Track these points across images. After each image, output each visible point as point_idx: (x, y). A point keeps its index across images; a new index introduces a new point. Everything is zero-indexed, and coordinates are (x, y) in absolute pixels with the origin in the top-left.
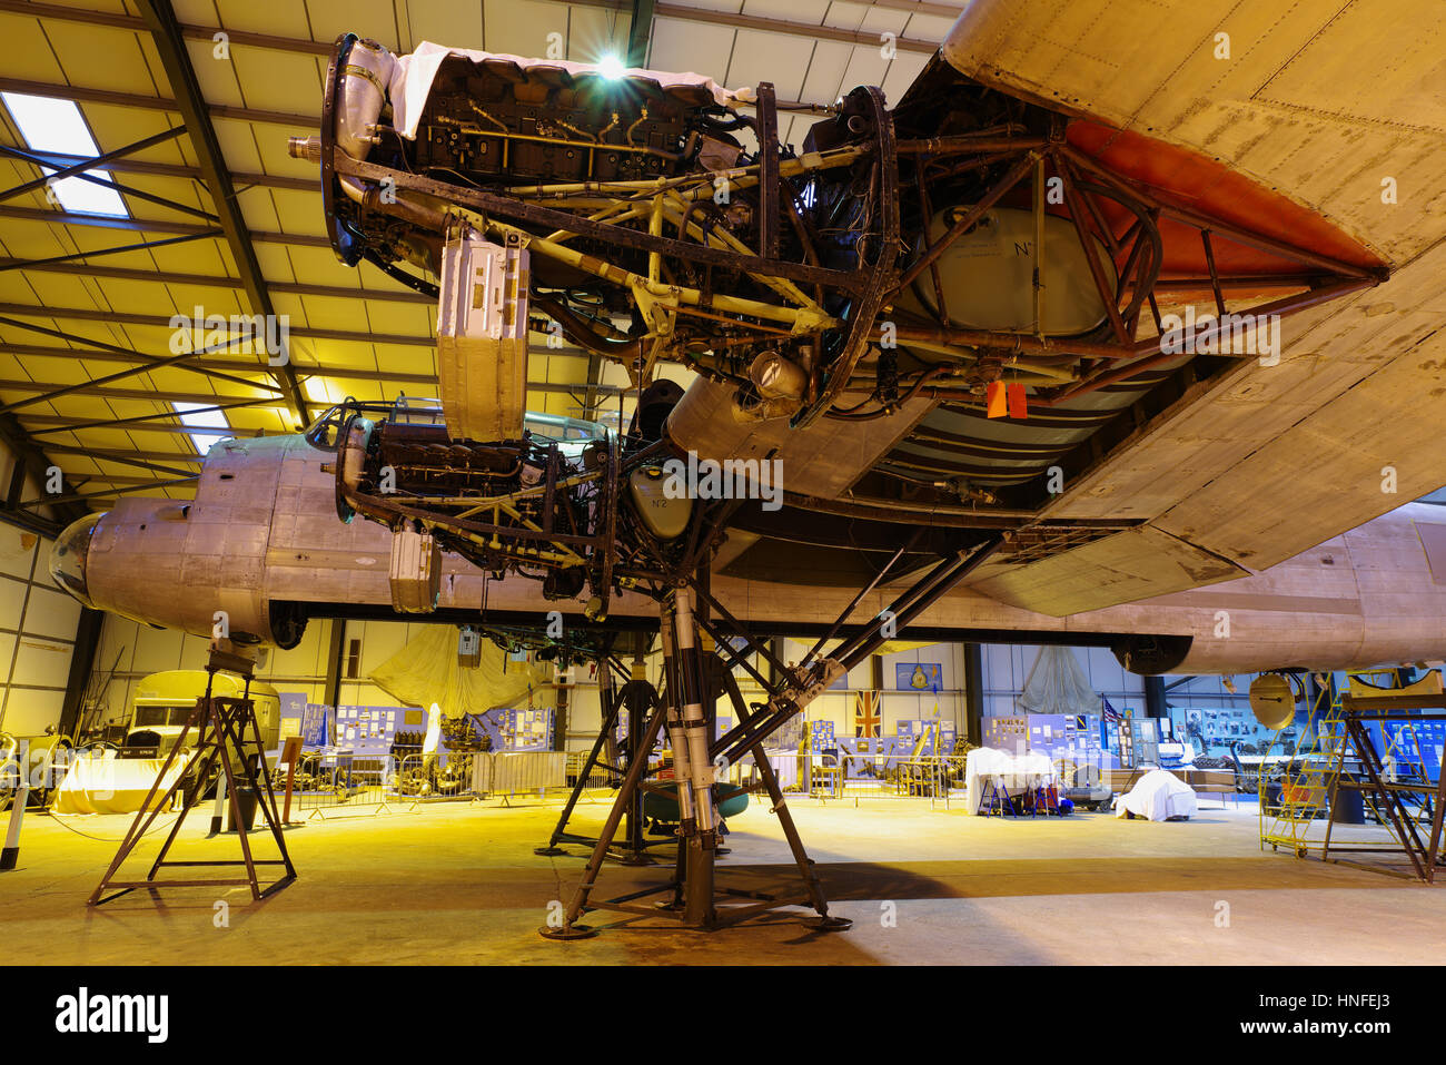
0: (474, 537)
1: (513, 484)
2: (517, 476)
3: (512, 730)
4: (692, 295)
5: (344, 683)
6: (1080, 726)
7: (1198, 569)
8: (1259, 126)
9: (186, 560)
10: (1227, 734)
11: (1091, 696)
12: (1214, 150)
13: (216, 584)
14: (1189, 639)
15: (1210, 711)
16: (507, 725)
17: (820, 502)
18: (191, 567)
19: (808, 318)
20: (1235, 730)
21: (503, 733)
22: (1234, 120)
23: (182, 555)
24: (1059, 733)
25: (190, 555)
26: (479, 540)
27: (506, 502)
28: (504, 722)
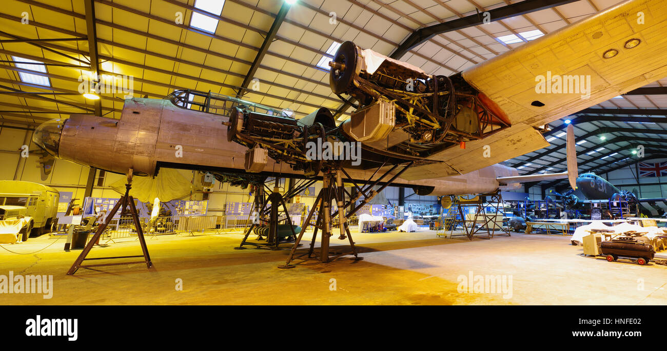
0: (278, 151)
1: (290, 137)
2: (292, 134)
3: (181, 208)
4: (418, 118)
5: (95, 188)
6: (385, 208)
7: (450, 173)
8: (507, 102)
9: (117, 143)
10: (417, 210)
11: (385, 200)
12: (498, 104)
13: (133, 153)
14: (434, 187)
15: (415, 204)
16: (179, 206)
17: (376, 150)
18: (120, 146)
19: (436, 126)
20: (419, 209)
21: (177, 209)
22: (503, 100)
23: (115, 141)
24: (380, 210)
25: (119, 142)
26: (280, 152)
27: (290, 142)
28: (178, 205)
